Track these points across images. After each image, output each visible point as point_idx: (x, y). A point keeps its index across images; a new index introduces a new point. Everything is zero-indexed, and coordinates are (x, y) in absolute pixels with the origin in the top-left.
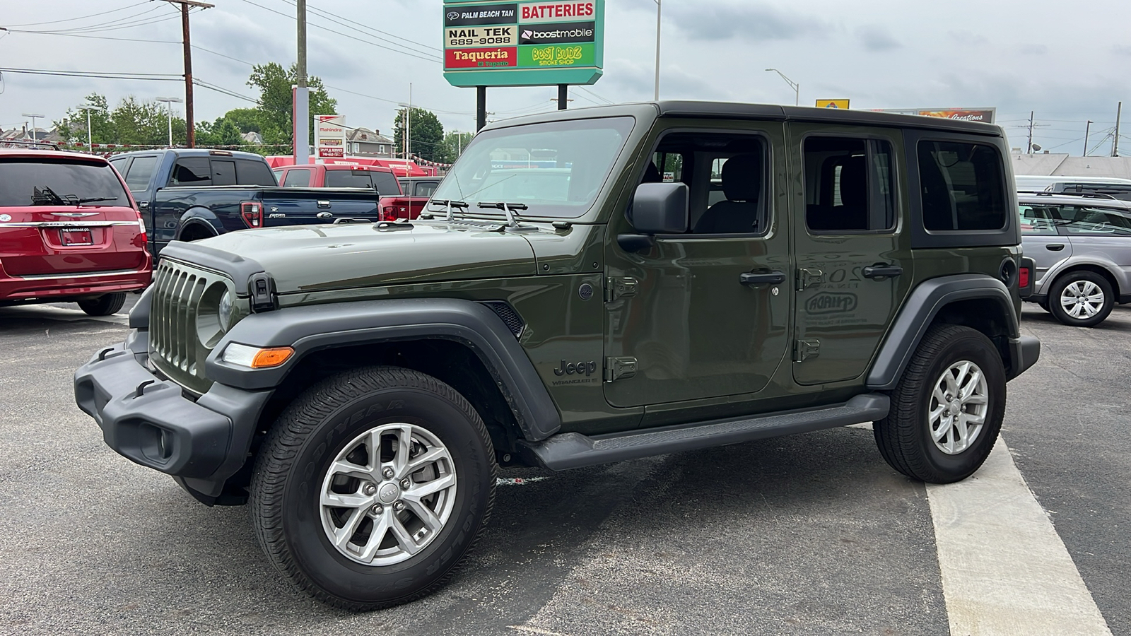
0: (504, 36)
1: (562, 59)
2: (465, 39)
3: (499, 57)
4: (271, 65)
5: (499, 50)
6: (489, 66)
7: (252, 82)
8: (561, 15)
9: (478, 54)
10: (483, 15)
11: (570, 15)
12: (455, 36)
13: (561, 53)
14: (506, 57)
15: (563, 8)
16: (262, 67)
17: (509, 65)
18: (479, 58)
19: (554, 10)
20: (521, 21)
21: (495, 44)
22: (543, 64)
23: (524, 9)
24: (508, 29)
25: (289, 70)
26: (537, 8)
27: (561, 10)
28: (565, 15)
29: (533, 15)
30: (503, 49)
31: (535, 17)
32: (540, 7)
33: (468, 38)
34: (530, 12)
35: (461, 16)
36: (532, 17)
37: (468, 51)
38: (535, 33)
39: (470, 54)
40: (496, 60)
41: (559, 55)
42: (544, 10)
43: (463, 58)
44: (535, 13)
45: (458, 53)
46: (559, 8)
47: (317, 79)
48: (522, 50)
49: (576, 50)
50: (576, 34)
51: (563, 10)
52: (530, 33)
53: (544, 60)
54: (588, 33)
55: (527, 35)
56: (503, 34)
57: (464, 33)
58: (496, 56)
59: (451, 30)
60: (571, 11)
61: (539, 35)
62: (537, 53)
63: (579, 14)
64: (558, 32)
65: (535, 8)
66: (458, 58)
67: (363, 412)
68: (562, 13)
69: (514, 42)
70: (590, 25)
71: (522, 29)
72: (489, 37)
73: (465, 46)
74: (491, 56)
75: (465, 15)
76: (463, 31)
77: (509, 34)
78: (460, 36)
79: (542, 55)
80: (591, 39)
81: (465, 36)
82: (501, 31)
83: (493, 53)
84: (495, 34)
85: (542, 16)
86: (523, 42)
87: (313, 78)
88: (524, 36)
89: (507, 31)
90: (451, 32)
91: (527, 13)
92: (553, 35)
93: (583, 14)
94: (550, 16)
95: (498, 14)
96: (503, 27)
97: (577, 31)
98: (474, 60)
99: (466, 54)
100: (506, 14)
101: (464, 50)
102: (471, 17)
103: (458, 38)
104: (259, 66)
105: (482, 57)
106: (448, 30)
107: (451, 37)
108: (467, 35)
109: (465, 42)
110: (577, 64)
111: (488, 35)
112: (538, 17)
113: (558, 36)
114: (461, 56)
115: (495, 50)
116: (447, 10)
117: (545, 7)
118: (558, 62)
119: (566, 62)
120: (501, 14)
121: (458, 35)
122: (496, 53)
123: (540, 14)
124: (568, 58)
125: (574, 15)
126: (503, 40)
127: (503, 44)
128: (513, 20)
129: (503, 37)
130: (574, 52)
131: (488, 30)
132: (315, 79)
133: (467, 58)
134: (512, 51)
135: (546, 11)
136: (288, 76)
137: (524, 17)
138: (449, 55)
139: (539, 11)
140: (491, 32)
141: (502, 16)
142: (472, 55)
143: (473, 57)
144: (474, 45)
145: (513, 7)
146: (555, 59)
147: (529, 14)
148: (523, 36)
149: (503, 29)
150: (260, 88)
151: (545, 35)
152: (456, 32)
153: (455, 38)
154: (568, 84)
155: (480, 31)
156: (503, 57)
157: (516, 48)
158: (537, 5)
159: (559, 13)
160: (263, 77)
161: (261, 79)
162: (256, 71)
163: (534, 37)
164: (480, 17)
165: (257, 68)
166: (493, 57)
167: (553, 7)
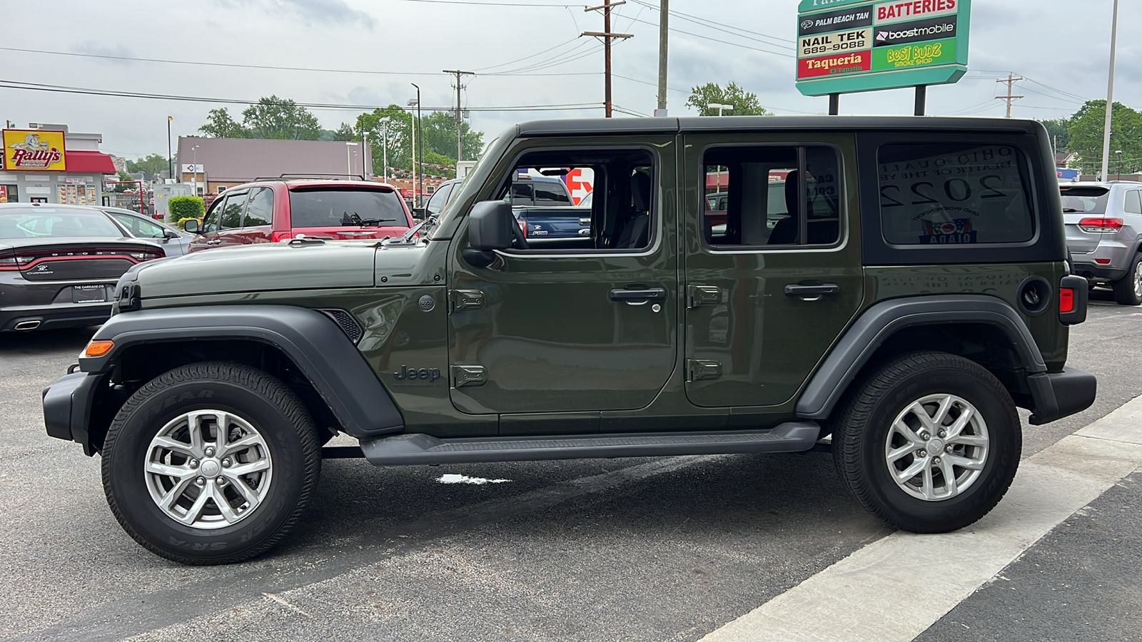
0: (858, 40)
1: (919, 58)
2: (819, 46)
3: (852, 62)
4: (708, 85)
5: (853, 55)
6: (841, 72)
7: (690, 103)
8: (919, 12)
9: (831, 60)
10: (837, 20)
11: (929, 10)
12: (809, 45)
13: (918, 52)
14: (860, 61)
15: (921, 4)
16: (700, 87)
17: (863, 70)
18: (831, 64)
19: (912, 7)
20: (877, 22)
21: (849, 49)
22: (898, 65)
23: (880, 9)
24: (863, 32)
25: (726, 89)
26: (894, 7)
27: (919, 7)
28: (924, 11)
29: (889, 15)
30: (856, 54)
31: (891, 17)
32: (897, 6)
33: (821, 45)
34: (887, 12)
35: (815, 23)
36: (888, 17)
37: (821, 59)
38: (891, 33)
39: (823, 61)
40: (850, 65)
41: (916, 54)
42: (901, 8)
43: (815, 66)
44: (891, 12)
45: (810, 62)
46: (918, 5)
47: (752, 96)
48: (877, 53)
49: (935, 48)
50: (935, 30)
51: (922, 7)
52: (885, 34)
53: (900, 60)
54: (947, 28)
55: (882, 36)
56: (858, 38)
57: (818, 41)
58: (849, 61)
59: (804, 39)
60: (931, 7)
61: (895, 35)
62: (893, 55)
63: (939, 9)
64: (915, 30)
65: (891, 7)
66: (810, 67)
67: (175, 398)
68: (921, 9)
69: (868, 44)
70: (952, 20)
71: (877, 31)
72: (843, 42)
73: (819, 54)
74: (844, 61)
75: (819, 23)
76: (816, 39)
77: (863, 37)
78: (813, 44)
79: (900, 55)
80: (952, 34)
81: (818, 43)
82: (855, 35)
83: (846, 59)
84: (848, 39)
85: (899, 15)
86: (878, 44)
87: (748, 94)
88: (879, 38)
89: (861, 35)
90: (805, 41)
91: (884, 13)
92: (910, 33)
93: (944, 8)
94: (908, 14)
95: (852, 17)
96: (857, 31)
97: (937, 27)
98: (827, 68)
99: (819, 62)
100: (861, 16)
101: (816, 59)
102: (825, 24)
103: (811, 47)
104: (698, 88)
105: (835, 64)
106: (802, 39)
107: (804, 46)
108: (820, 42)
109: (819, 50)
110: (936, 62)
111: (842, 40)
112: (894, 16)
113: (916, 35)
114: (813, 64)
115: (848, 55)
116: (801, 20)
117: (902, 5)
118: (915, 63)
119: (923, 62)
120: (856, 17)
121: (811, 43)
122: (849, 58)
123: (896, 14)
124: (926, 57)
125: (934, 10)
126: (857, 44)
127: (857, 48)
128: (868, 22)
129: (856, 41)
130: (934, 49)
131: (842, 36)
132: (750, 96)
133: (819, 66)
134: (866, 55)
135: (904, 9)
136: (724, 94)
137: (880, 18)
138: (802, 64)
139: (896, 10)
140: (845, 37)
141: (856, 18)
142: (825, 63)
143: (825, 64)
144: (827, 52)
145: (869, 9)
146: (911, 58)
147: (885, 14)
148: (877, 38)
149: (858, 33)
150: (698, 108)
151: (902, 34)
152: (809, 40)
153: (809, 47)
154: (927, 85)
155: (834, 37)
156: (856, 61)
157: (870, 51)
158: (894, 4)
159: (917, 10)
160: (700, 97)
161: (699, 99)
162: (694, 92)
163: (890, 38)
164: (834, 22)
165: (696, 89)
166: (846, 63)
167: (911, 4)
